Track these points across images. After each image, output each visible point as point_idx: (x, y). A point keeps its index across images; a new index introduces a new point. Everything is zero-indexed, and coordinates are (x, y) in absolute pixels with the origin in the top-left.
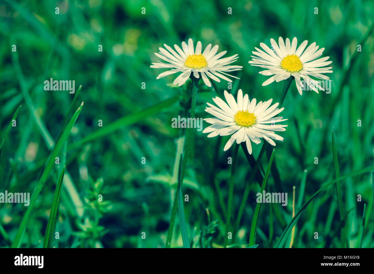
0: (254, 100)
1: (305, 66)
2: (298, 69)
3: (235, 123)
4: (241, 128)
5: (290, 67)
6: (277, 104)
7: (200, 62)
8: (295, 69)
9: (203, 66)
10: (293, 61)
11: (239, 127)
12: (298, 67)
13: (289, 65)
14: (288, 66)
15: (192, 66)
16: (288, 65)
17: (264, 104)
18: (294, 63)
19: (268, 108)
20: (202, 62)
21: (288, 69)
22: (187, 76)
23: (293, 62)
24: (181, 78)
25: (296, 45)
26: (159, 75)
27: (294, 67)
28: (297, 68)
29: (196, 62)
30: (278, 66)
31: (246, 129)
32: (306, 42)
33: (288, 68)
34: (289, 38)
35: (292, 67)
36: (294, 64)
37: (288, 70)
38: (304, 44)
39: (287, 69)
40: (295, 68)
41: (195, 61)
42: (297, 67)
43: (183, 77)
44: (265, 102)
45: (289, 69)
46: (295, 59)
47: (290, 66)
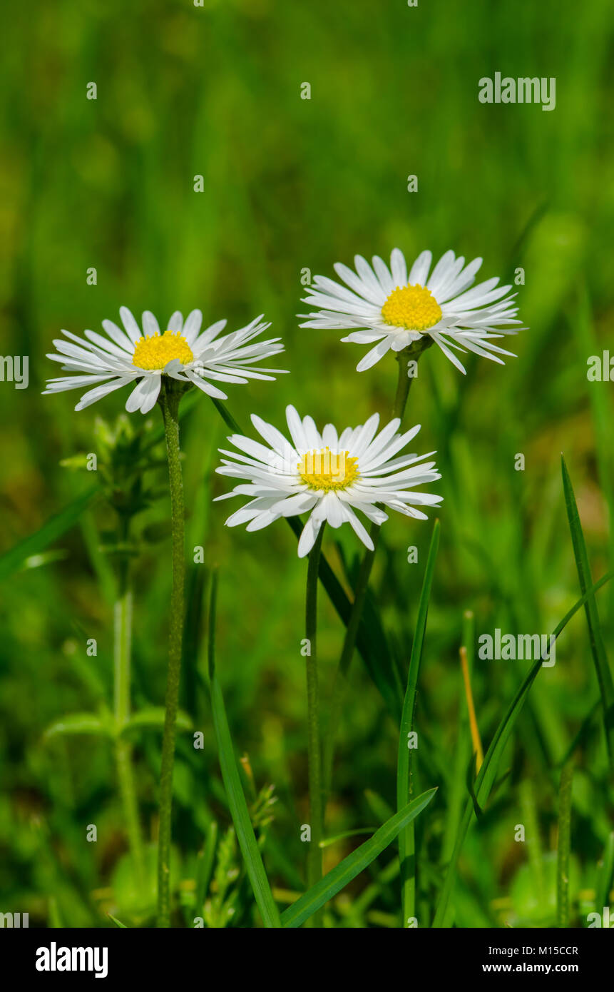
0: (330, 429)
1: (445, 311)
2: (434, 317)
3: (305, 487)
4: (326, 493)
5: (411, 316)
6: (395, 423)
7: (175, 350)
8: (426, 319)
9: (185, 359)
10: (416, 299)
11: (320, 493)
12: (433, 312)
13: (408, 313)
14: (408, 315)
15: (156, 364)
16: (404, 311)
17: (358, 433)
18: (419, 304)
19: (374, 438)
20: (181, 350)
21: (407, 321)
22: (154, 389)
23: (418, 301)
24: (141, 394)
25: (404, 269)
26: (82, 399)
27: (421, 313)
28: (428, 315)
29: (166, 350)
30: (379, 321)
31: (340, 493)
32: (426, 256)
33: (408, 319)
34: (380, 255)
35: (417, 315)
36: (421, 306)
37: (410, 325)
38: (423, 262)
39: (406, 324)
40: (425, 317)
41: (163, 348)
42: (429, 312)
43: (143, 391)
44: (358, 428)
45: (412, 322)
46: (420, 293)
47: (413, 313)
